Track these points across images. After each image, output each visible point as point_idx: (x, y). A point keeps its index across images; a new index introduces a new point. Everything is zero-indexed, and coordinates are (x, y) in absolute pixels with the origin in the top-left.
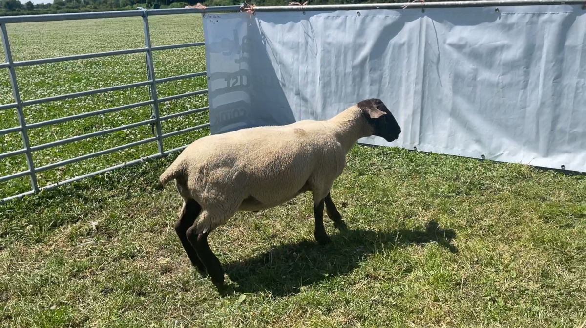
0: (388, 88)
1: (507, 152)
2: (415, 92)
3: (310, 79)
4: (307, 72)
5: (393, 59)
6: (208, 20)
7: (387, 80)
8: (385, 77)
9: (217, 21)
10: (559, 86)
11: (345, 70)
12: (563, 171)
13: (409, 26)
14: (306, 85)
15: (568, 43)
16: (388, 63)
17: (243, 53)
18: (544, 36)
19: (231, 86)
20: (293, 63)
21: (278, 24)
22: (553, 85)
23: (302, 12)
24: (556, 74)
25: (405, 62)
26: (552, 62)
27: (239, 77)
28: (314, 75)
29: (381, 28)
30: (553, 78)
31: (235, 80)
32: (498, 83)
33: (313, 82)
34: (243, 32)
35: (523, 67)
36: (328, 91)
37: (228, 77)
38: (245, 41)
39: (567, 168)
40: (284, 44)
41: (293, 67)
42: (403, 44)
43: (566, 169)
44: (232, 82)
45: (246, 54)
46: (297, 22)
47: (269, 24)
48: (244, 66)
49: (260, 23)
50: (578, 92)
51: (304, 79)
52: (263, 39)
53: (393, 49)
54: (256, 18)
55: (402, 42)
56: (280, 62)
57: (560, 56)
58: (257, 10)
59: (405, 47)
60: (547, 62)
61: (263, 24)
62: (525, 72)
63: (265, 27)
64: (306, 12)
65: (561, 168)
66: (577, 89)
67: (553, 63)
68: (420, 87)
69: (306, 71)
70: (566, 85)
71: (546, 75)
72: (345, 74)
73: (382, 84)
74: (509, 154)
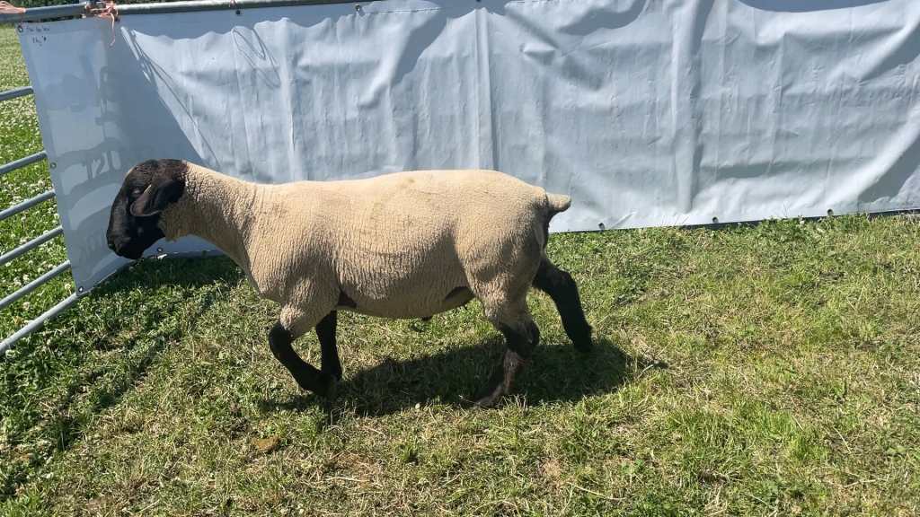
0: (431, 140)
1: (635, 213)
2: (481, 139)
3: (271, 138)
4: (262, 127)
5: (433, 87)
6: (30, 37)
7: (428, 123)
8: (423, 121)
9: (45, 39)
10: (699, 102)
11: (345, 113)
12: (716, 226)
13: (456, 26)
14: (264, 151)
15: (705, 37)
16: (426, 94)
17: (105, 102)
18: (672, 28)
19: (94, 176)
20: (228, 113)
21: (178, 39)
22: (692, 102)
23: (234, 12)
24: (693, 84)
25: (456, 90)
26: (687, 67)
27: (105, 155)
28: (279, 130)
29: (408, 33)
30: (690, 92)
31: (99, 161)
32: (612, 109)
33: (280, 144)
34: (99, 59)
35: (646, 79)
36: (314, 157)
37: (86, 158)
38: (105, 80)
39: (721, 220)
40: (201, 77)
41: (230, 118)
42: (450, 59)
43: (720, 222)
44: (95, 166)
45: (111, 106)
46: (224, 33)
47: (157, 38)
48: (112, 130)
49: (133, 38)
50: (725, 107)
51: (259, 140)
52: (146, 69)
53: (432, 69)
54: (123, 28)
55: (447, 54)
56: (198, 113)
57: (697, 57)
58: (122, 12)
59: (454, 63)
60: (681, 68)
61: (141, 38)
62: (650, 85)
63: (148, 44)
64: (243, 11)
65: (711, 222)
66: (723, 103)
67: (689, 69)
68: (487, 129)
69: (260, 125)
70: (707, 101)
71: (680, 88)
72: (346, 123)
73: (419, 133)
74: (638, 216)
